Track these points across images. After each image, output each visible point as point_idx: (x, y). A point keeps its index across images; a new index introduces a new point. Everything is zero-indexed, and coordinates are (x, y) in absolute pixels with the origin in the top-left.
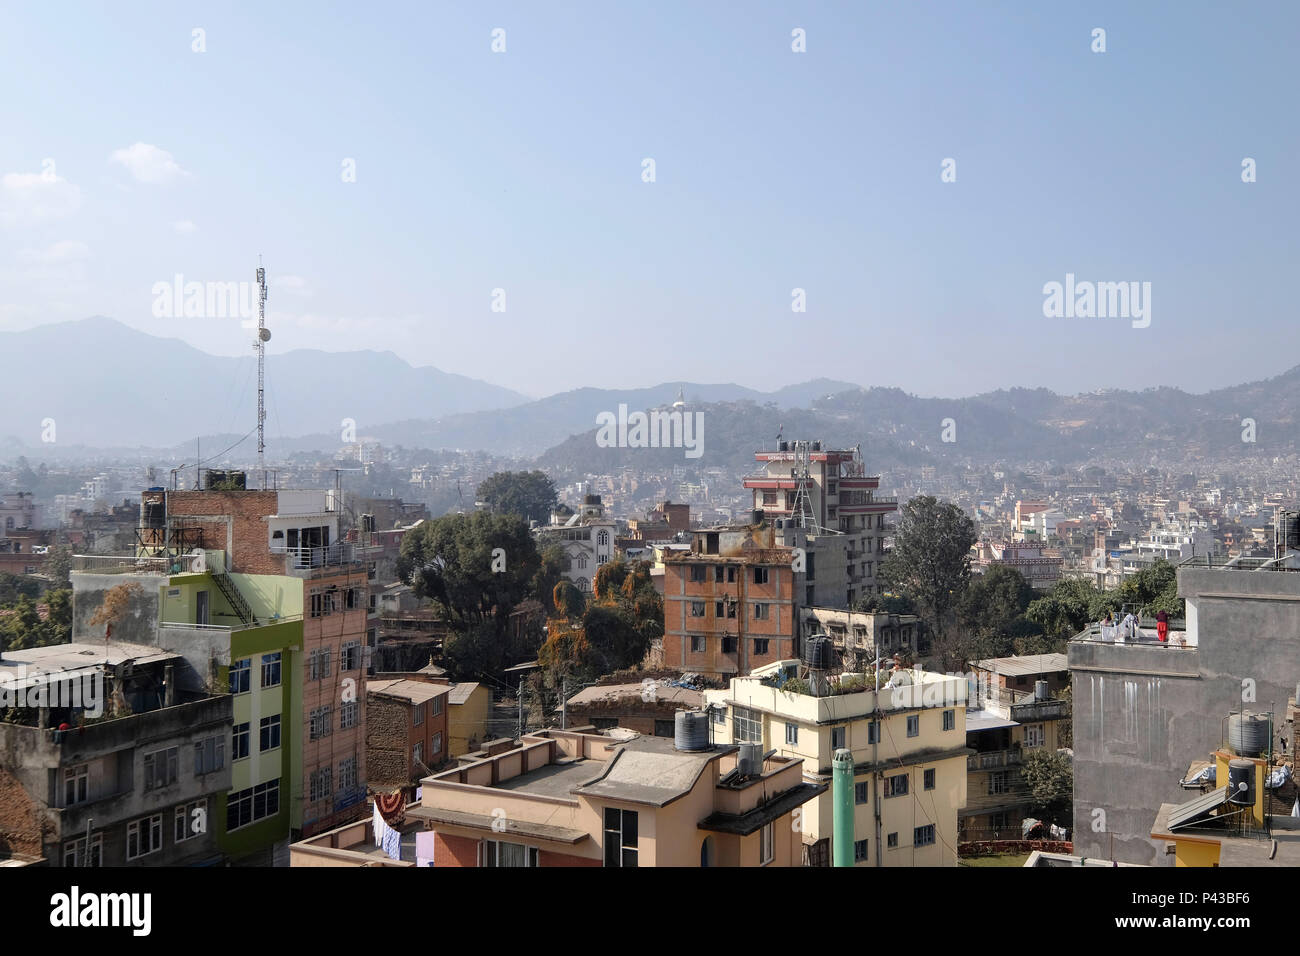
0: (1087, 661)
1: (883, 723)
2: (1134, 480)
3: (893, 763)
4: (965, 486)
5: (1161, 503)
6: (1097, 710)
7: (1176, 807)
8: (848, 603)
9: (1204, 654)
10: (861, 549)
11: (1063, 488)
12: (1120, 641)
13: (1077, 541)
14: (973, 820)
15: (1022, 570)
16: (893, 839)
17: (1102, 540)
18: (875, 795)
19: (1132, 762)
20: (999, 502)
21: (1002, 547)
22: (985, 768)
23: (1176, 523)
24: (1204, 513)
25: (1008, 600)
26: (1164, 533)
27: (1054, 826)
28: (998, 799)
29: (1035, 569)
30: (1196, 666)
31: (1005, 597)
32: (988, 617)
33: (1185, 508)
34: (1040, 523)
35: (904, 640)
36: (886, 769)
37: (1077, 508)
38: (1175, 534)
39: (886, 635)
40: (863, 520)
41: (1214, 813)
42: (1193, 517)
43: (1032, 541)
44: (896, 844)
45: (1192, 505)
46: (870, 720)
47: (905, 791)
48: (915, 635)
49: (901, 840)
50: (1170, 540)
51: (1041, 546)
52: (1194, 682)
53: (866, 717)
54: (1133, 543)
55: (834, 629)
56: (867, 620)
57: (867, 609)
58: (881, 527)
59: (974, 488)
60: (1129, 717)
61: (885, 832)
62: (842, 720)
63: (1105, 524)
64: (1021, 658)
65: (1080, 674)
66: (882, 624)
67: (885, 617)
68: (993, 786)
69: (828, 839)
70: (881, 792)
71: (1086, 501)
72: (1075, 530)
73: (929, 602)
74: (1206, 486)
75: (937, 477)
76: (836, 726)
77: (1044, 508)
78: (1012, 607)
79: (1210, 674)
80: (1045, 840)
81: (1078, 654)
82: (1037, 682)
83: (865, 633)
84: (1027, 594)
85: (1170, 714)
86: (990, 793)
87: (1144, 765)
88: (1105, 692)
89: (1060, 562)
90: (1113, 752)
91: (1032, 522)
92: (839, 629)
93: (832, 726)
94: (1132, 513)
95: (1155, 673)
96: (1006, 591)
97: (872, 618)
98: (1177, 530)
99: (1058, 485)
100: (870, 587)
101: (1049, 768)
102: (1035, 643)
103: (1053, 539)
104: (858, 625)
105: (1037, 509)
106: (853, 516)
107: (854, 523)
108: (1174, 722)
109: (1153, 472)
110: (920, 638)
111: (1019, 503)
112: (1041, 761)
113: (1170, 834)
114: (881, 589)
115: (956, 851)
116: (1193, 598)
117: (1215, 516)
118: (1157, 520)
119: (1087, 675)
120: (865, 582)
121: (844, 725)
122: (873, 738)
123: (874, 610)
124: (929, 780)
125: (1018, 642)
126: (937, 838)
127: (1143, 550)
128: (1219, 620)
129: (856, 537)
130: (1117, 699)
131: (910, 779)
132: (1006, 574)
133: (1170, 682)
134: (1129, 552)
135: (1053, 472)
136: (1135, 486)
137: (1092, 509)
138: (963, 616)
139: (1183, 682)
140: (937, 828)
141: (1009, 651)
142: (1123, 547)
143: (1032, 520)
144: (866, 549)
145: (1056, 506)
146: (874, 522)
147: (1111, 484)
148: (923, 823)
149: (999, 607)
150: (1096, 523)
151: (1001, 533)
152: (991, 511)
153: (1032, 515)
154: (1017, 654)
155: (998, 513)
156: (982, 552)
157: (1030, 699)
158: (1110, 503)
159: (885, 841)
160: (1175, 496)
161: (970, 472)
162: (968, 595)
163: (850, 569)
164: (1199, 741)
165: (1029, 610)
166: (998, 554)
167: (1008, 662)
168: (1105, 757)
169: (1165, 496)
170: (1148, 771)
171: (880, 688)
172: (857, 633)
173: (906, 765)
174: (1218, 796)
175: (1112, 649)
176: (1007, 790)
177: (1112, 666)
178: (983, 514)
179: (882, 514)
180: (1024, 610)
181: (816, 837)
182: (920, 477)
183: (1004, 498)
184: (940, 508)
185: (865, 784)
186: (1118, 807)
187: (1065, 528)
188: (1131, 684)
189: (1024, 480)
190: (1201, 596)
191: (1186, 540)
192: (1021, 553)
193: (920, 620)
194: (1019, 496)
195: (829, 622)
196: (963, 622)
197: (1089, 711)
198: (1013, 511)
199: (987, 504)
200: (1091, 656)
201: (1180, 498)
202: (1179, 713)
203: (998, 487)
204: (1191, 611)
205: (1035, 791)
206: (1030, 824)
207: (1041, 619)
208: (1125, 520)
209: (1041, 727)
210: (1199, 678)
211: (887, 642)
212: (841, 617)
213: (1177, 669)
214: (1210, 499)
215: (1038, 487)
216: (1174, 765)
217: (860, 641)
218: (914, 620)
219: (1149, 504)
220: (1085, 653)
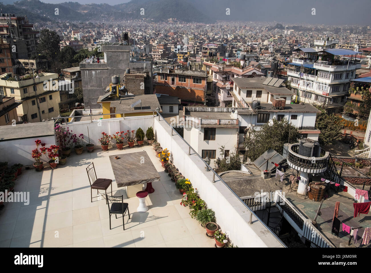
0: (84, 67)
1: (37, 86)
2: (99, 26)
3: (41, 95)
4: (59, 27)
5: (105, 31)
6: (87, 78)
7: (102, 96)
8: (28, 57)
9: (108, 64)
10: (31, 43)
11: (83, 27)
12: (91, 63)
13: (87, 40)
14: (63, 105)
15: (74, 47)
16: (43, 112)
17: (92, 40)
18: (37, 103)
19: (95, 88)
20: (68, 31)
21: (69, 42)
22: (66, 93)
23: (108, 36)
24: (114, 33)
25: (70, 55)
26: (105, 38)
27: (82, 104)
28: (69, 100)
29: (77, 47)
30: (107, 67)
31: (69, 54)
32: (66, 59)
33: (110, 32)
34: (78, 36)
35: (44, 65)
36: (39, 96)
37: (87, 32)
38: (108, 38)
39: (39, 65)
40: (30, 36)
41: (110, 96)
42: (112, 34)
43: (76, 40)
44: (44, 113)
45: (112, 32)
46: (33, 86)
47: (45, 101)
48: (47, 64)
49: (45, 112)
50: (107, 39)
51: (78, 41)
52: (106, 70)
53: (32, 85)
54: (99, 40)
55: (25, 64)
56: (34, 61)
57: (33, 59)
58: (36, 38)
59: (62, 27)
60: (94, 79)
61: (41, 110)
62: (25, 86)
63: (93, 36)
64: (74, 68)
65: (83, 70)
66: (37, 62)
67: (38, 60)
68: (68, 97)
69: (26, 114)
70: (39, 102)
71: (89, 31)
72: (86, 37)
73: (50, 56)
74: (115, 27)
75: (52, 24)
76: (24, 88)
77: (79, 32)
78: (71, 56)
79: (109, 68)
80: (80, 107)
81: (82, 66)
82: (76, 73)
83: (34, 65)
84: (74, 53)
85: (102, 77)
86: (68, 98)
87: (97, 89)
88: (88, 74)
89: (83, 45)
90: (91, 87)
91: (76, 36)
92: (27, 64)
93: (23, 88)
94: (99, 33)
95: (98, 69)
96: (69, 53)
97: (35, 61)
98: (108, 37)
99: (82, 27)
100: (35, 53)
101: (80, 91)
102: (77, 64)
103: (81, 40)
104: (31, 63)
105: (77, 33)
106: (27, 35)
107: (28, 37)
108: (103, 79)
109: (103, 24)
110: (48, 65)
111: (73, 31)
112: (78, 90)
113: (101, 102)
114: (38, 53)
115: (59, 112)
116: (105, 52)
117: (116, 34)
118: (104, 35)
119: (84, 70)
120: (33, 52)
121: (26, 87)
122: (35, 89)
123: (35, 59)
124: (51, 98)
125: (73, 64)
126: (54, 110)
127: (101, 42)
128: (111, 57)
129: (29, 40)
130: (91, 75)
131: (46, 98)
132: (69, 48)
133: (102, 70)
134: (98, 42)
135: (81, 24)
136: (100, 27)
137: (90, 33)
138: (59, 59)
139: (104, 70)
140: (54, 108)
141: (71, 66)
142: (97, 41)
143: (76, 35)
144: (32, 43)
145: (82, 32)
146: (34, 36)
147: (94, 27)
148: (50, 107)
149: (68, 56)
150: (91, 36)
151: (68, 38)
152: (66, 33)
153: (76, 34)
154: (73, 67)
155: (68, 34)
156: (64, 43)
157: (75, 77)
158: (94, 31)
159: (41, 113)
160: (108, 29)
161: (61, 23)
162: (60, 54)
163: (28, 49)
164: (108, 82)
165: (75, 57)
166: (68, 44)
167: (70, 69)
168: (89, 88)
169: (106, 29)
170: (98, 90)
171: (35, 78)
172: (31, 65)
173: (44, 95)
174: (110, 93)
175: (89, 64)
176: (71, 97)
177: (89, 68)
178: (64, 34)
179: (36, 34)
180: (73, 57)
181: (23, 114)
182: (47, 25)
183: (69, 30)
184: (50, 33)
185: (34, 100)
186: (93, 98)
187: (84, 37)
188: (93, 72)
189: (74, 26)
190: (107, 52)
191: (110, 39)
192: (74, 43)
193: (48, 60)
194: (73, 29)
195: (23, 62)
196: (59, 60)
197: (85, 78)
198: (71, 33)
199: (65, 31)
200: (85, 66)
201: (109, 30)
202: (104, 77)
203: (67, 27)
204: (105, 55)
205: (78, 97)
206: (77, 104)
207: (77, 58)
208: (98, 35)
209: (78, 83)
210: (107, 69)
211: (40, 66)
212: (27, 61)
213: (103, 67)
214: (116, 30)
215: (77, 27)
216: (103, 88)
217: (32, 66)
218: (46, 61)
219: (103, 31)
220: (83, 66)
